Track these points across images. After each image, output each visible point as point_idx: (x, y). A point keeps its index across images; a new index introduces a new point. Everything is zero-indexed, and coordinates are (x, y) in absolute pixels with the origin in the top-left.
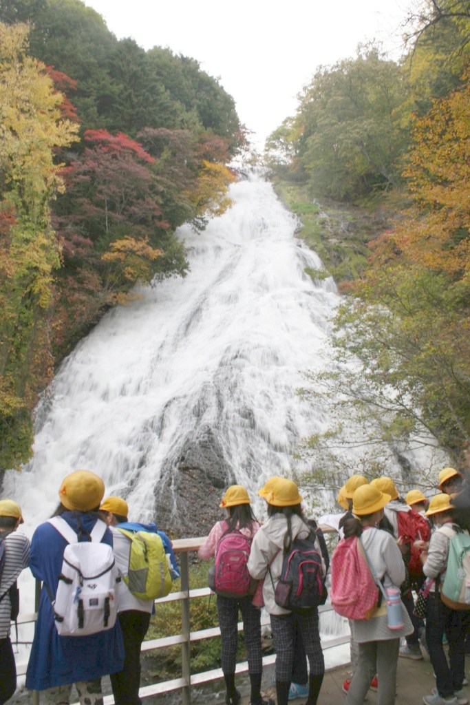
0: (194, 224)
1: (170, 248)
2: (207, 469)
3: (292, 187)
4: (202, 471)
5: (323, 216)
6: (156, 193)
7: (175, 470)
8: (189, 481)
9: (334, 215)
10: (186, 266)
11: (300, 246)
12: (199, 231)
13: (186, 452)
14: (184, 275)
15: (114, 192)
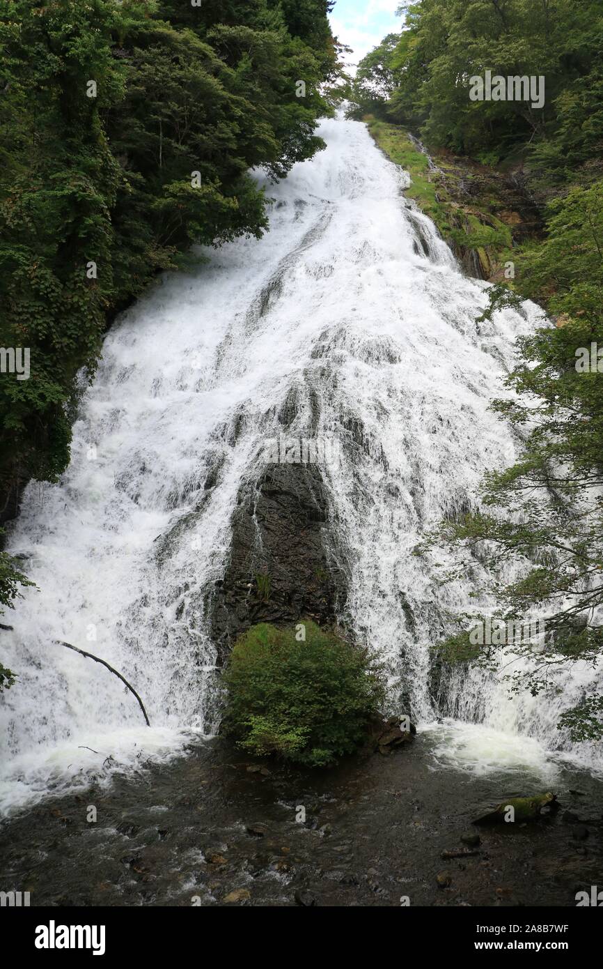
0: (273, 169)
1: (245, 196)
2: (301, 495)
3: (392, 131)
4: (295, 498)
5: (436, 171)
6: (232, 118)
7: (258, 493)
8: (278, 509)
9: (450, 172)
10: (264, 223)
11: (410, 208)
12: (278, 179)
13: (272, 470)
14: (259, 235)
15: (174, 112)
